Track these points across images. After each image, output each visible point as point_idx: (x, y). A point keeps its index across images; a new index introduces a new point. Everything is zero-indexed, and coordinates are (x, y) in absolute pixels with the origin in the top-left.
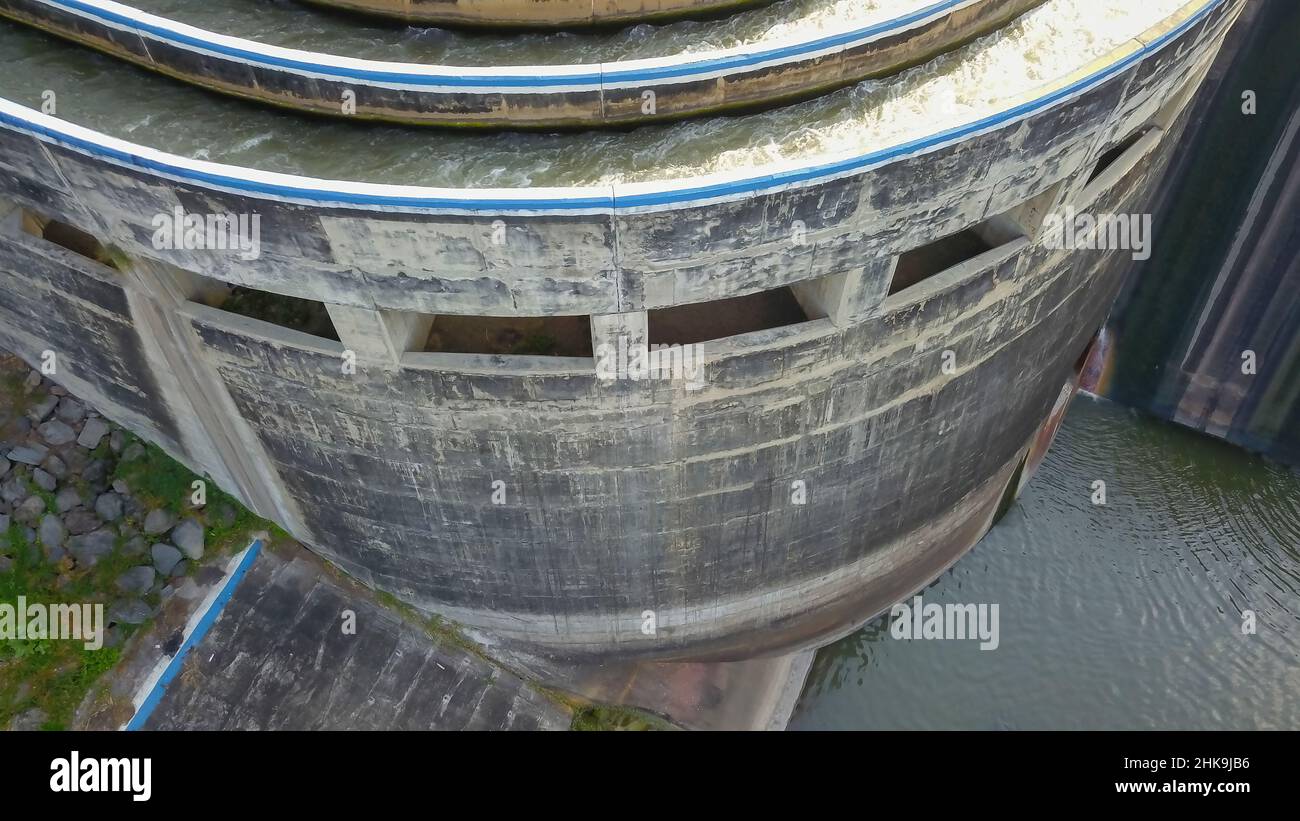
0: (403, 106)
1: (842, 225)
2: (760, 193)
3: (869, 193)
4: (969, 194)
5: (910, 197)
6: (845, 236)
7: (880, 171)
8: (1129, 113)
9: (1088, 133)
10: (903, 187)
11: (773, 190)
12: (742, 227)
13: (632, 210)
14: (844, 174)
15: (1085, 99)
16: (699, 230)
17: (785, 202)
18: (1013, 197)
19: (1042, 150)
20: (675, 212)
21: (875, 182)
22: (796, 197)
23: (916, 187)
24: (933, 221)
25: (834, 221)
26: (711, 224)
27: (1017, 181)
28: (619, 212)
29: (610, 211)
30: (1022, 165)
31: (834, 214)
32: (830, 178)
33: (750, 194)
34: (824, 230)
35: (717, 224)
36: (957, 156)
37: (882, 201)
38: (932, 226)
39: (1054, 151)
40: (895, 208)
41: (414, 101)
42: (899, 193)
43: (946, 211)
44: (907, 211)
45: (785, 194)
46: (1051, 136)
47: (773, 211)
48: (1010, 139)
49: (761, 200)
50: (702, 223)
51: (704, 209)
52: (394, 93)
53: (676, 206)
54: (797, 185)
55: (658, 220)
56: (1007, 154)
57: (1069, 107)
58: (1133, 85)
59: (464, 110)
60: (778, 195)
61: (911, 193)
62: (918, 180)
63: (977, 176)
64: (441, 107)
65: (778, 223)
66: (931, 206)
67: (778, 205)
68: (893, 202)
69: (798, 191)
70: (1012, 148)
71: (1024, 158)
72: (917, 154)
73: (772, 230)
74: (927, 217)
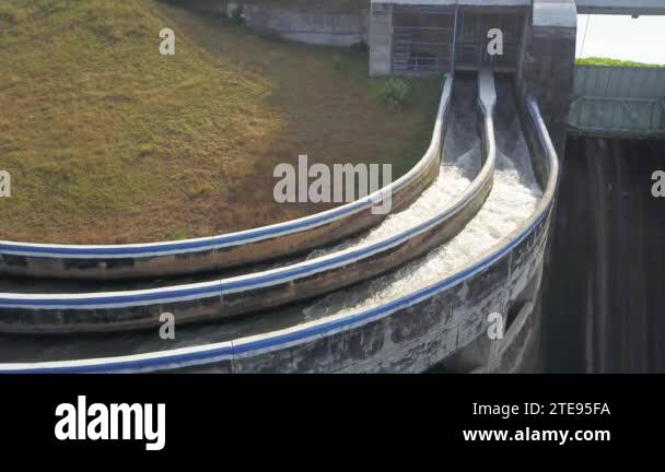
0: (97, 320)
1: (377, 356)
2: (325, 335)
3: (388, 332)
4: (446, 331)
5: (413, 335)
6: (380, 364)
7: (393, 316)
8: (515, 282)
9: (498, 292)
10: (408, 326)
11: (332, 332)
12: (317, 361)
13: (245, 355)
14: (372, 319)
15: (492, 269)
16: (290, 365)
17: (340, 340)
18: (470, 333)
19: (477, 302)
20: (273, 353)
21: (391, 323)
22: (347, 336)
23: (415, 326)
24: (429, 350)
25: (372, 353)
26: (297, 360)
27: (470, 323)
28: (236, 357)
29: (230, 357)
30: (470, 312)
31: (371, 348)
32: (364, 322)
33: (319, 336)
34: (366, 361)
35: (300, 360)
36: (433, 305)
37: (397, 337)
38: (429, 355)
39: (484, 303)
40: (406, 342)
41: (103, 316)
42: (406, 331)
43: (435, 344)
44: (413, 344)
45: (339, 334)
46: (480, 293)
47: (334, 346)
48: (459, 294)
49: (326, 339)
50: (291, 360)
51: (291, 349)
52: (89, 312)
53: (273, 348)
54: (346, 328)
55: (263, 361)
56: (459, 304)
57: (484, 274)
58: (512, 264)
59: (136, 318)
60: (335, 336)
61: (413, 332)
62: (415, 322)
63: (448, 317)
64: (120, 317)
65: (338, 357)
66: (426, 339)
67: (336, 343)
68: (403, 338)
69: (347, 332)
70: (463, 299)
71: (470, 306)
72: (411, 303)
73: (335, 362)
74: (426, 348)
